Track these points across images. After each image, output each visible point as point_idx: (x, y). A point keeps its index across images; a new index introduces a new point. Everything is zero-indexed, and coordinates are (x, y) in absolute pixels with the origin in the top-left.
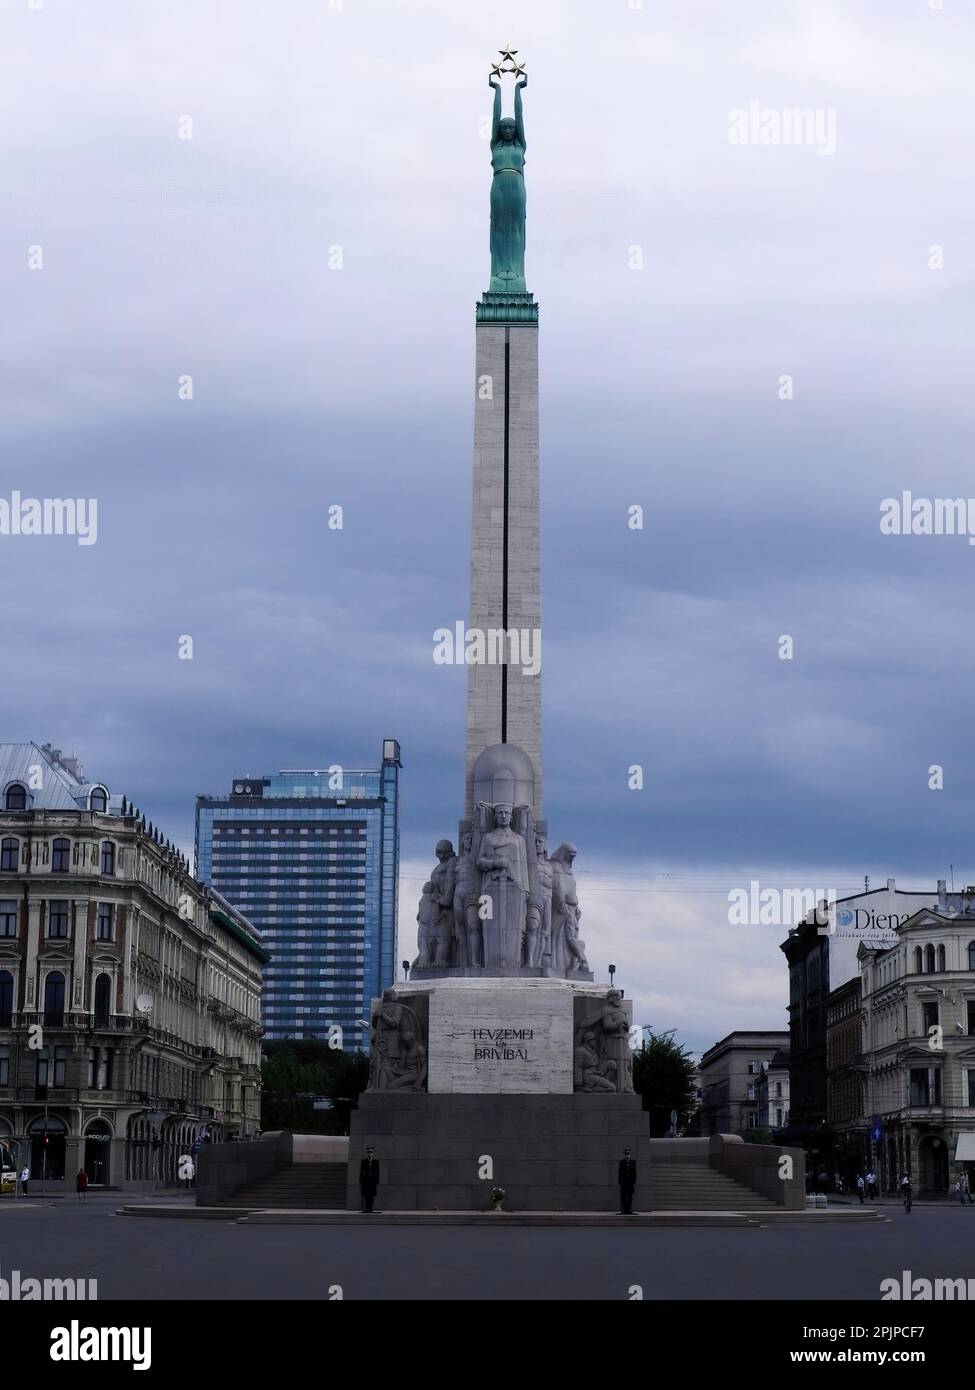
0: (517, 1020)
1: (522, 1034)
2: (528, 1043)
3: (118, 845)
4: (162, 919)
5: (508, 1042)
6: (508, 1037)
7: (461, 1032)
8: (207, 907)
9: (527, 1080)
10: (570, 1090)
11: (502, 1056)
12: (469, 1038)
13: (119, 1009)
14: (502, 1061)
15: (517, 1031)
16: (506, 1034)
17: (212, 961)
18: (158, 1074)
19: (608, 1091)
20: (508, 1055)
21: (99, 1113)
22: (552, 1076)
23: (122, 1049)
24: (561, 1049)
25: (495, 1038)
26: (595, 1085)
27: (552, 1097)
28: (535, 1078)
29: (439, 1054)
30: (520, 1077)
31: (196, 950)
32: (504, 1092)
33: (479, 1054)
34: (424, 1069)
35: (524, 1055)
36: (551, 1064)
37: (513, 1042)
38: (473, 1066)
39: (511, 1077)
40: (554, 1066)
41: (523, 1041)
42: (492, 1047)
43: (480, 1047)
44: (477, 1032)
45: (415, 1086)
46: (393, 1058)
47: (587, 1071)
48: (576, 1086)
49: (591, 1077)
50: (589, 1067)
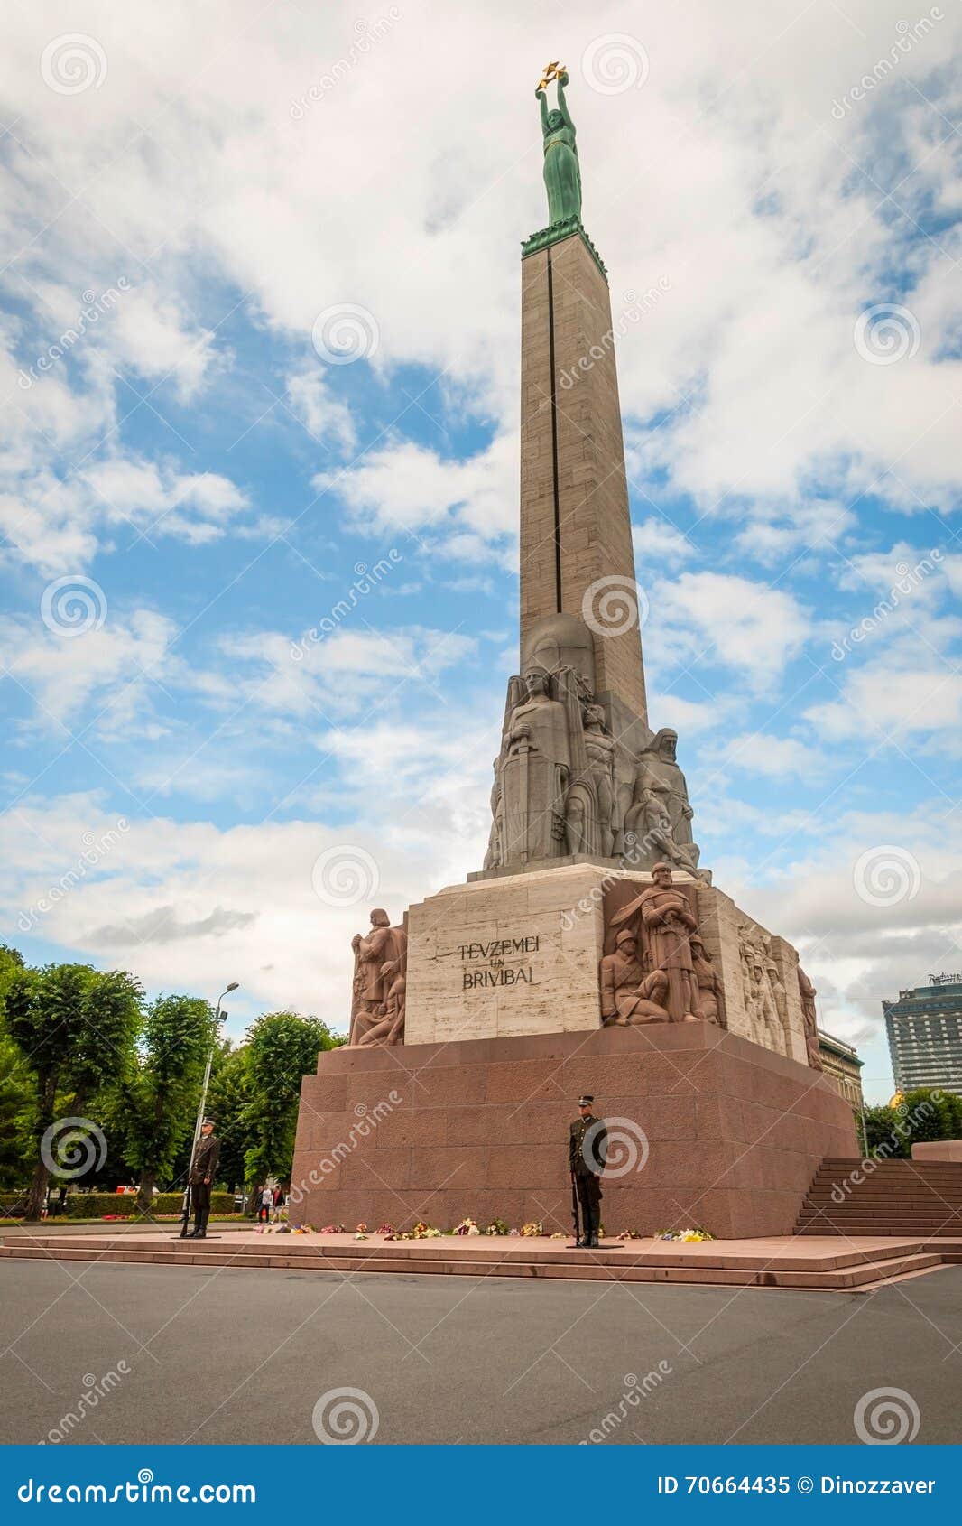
0: (517, 925)
1: (524, 944)
2: (532, 957)
5: (506, 958)
6: (507, 950)
7: (447, 952)
9: (530, 1014)
10: (596, 1024)
11: (498, 982)
12: (456, 960)
14: (499, 988)
15: (518, 942)
16: (504, 947)
19: (653, 1021)
20: (506, 978)
22: (568, 1005)
24: (579, 960)
25: (489, 954)
26: (631, 1014)
27: (568, 1037)
28: (544, 1010)
29: (418, 987)
30: (524, 1011)
32: (501, 1036)
33: (470, 982)
36: (566, 986)
37: (512, 958)
38: (462, 999)
39: (511, 1012)
40: (571, 987)
41: (526, 955)
42: (485, 968)
43: (471, 971)
44: (466, 949)
45: (390, 1036)
46: (371, 1001)
47: (620, 992)
48: (603, 1018)
49: (627, 1000)
50: (624, 985)
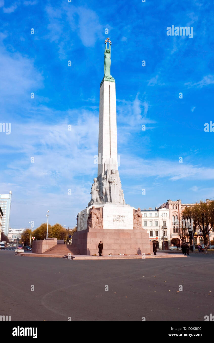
0: (122, 213)
1: (123, 216)
2: (124, 218)
6: (120, 217)
7: (110, 216)
9: (124, 226)
11: (119, 221)
22: (129, 226)
24: (131, 220)
25: (117, 217)
27: (129, 230)
29: (106, 221)
32: (119, 229)
34: (102, 224)
35: (123, 220)
38: (113, 223)
39: (121, 226)
40: (129, 223)
43: (114, 219)
44: (114, 216)
47: (135, 225)
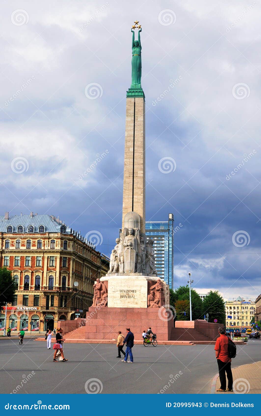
0: (132, 288)
1: (133, 291)
2: (135, 294)
3: (68, 241)
4: (84, 261)
5: (129, 293)
7: (117, 291)
8: (100, 258)
9: (134, 304)
11: (128, 297)
12: (119, 292)
13: (69, 285)
14: (128, 298)
15: (132, 290)
16: (129, 291)
17: (102, 273)
18: (82, 303)
20: (129, 297)
21: (63, 313)
22: (141, 303)
23: (69, 296)
24: (144, 295)
25: (126, 292)
26: (153, 305)
27: (141, 309)
28: (137, 303)
29: (111, 297)
30: (132, 303)
31: (96, 270)
32: (128, 307)
33: (122, 297)
34: (107, 301)
35: (134, 296)
36: (141, 300)
37: (131, 294)
38: (120, 300)
39: (130, 303)
40: (142, 300)
41: (133, 293)
42: (125, 295)
43: (122, 295)
44: (121, 291)
45: (104, 305)
46: (98, 298)
47: (151, 302)
48: (147, 306)
49: (152, 303)
50: (152, 300)
